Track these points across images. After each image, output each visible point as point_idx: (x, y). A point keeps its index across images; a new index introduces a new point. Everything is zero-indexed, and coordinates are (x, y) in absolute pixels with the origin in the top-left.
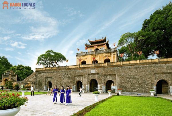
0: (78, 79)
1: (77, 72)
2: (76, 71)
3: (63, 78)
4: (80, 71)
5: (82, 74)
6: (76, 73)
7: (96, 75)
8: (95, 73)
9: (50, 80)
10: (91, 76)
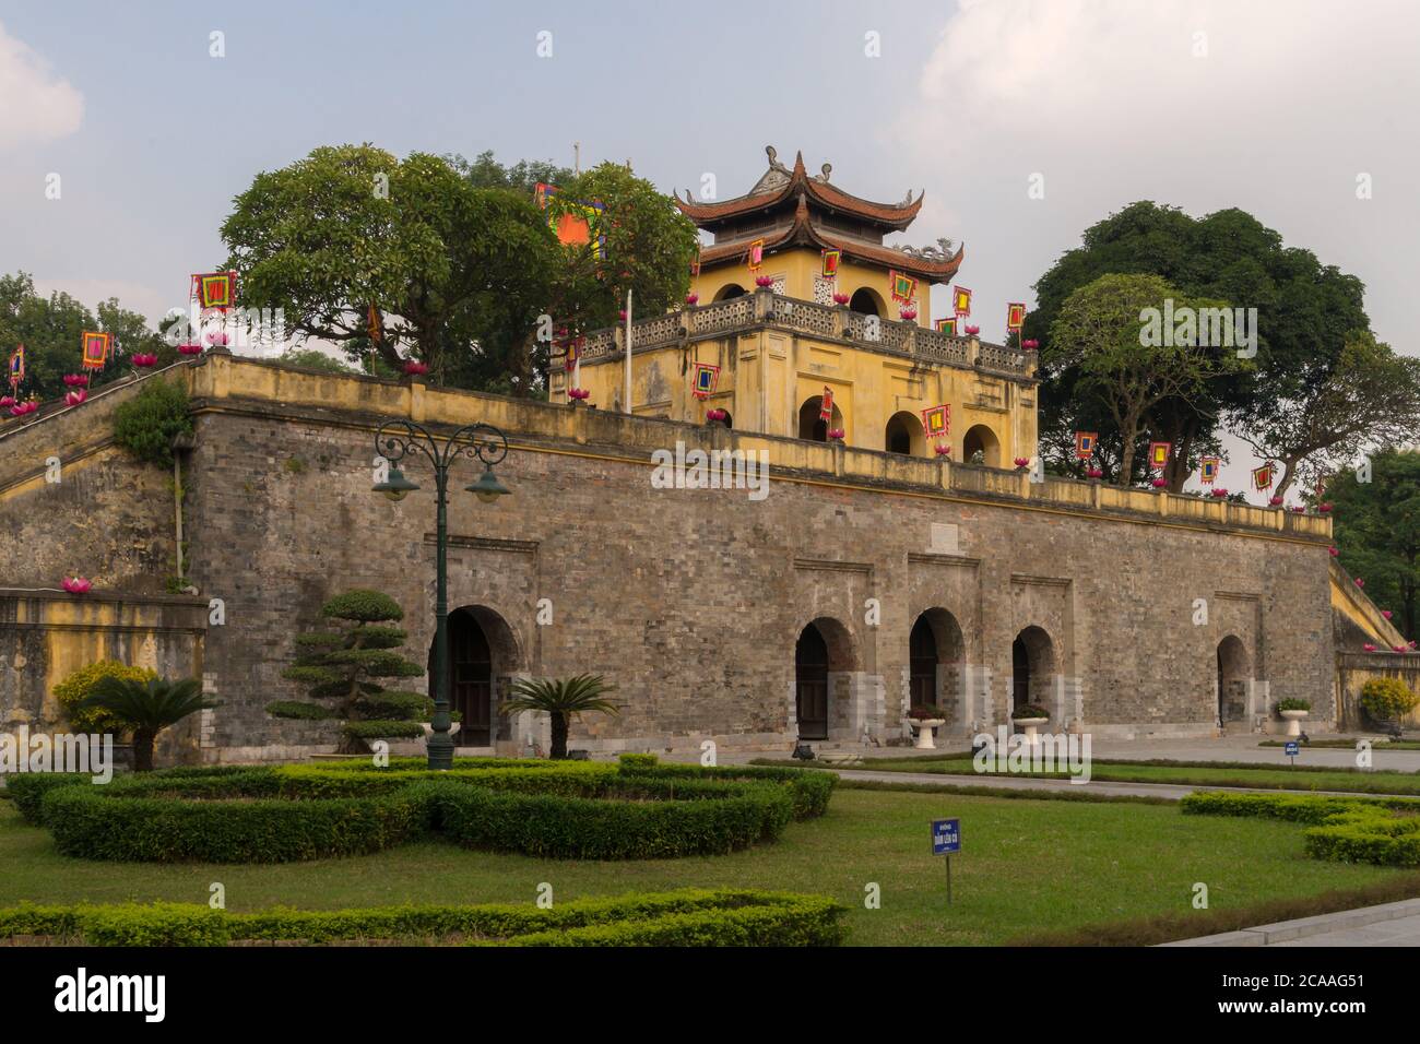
0: (818, 598)
1: (818, 524)
2: (814, 513)
3: (687, 583)
4: (849, 510)
5: (864, 553)
6: (811, 533)
7: (958, 577)
8: (959, 558)
9: (493, 587)
10: (923, 574)
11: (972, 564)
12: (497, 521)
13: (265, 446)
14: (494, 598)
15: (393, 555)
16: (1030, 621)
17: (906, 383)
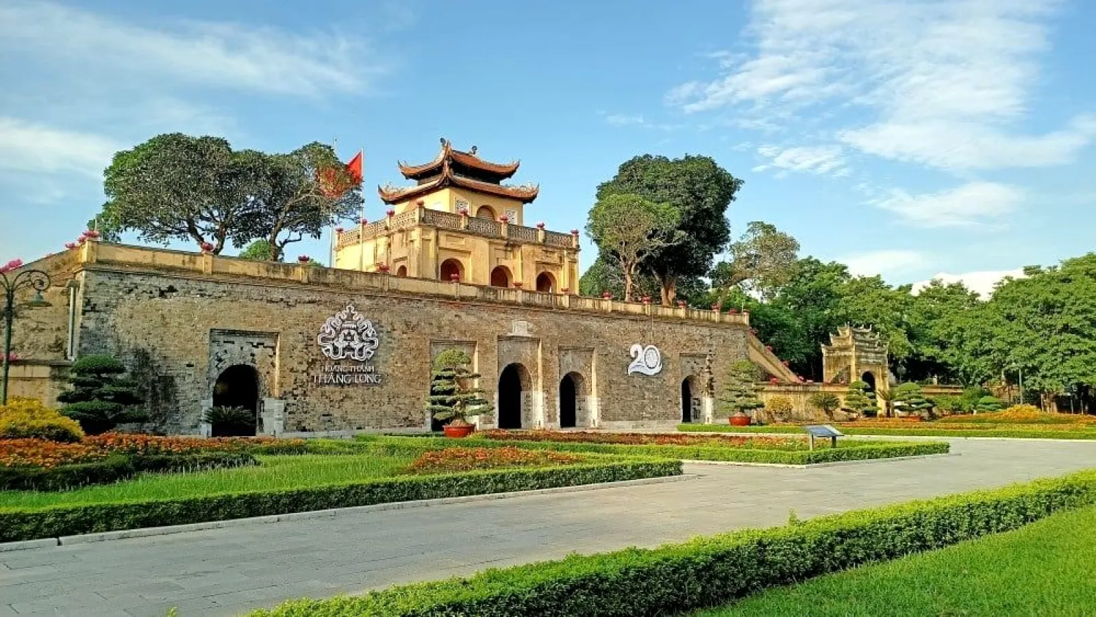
1: (444, 321)
2: (442, 316)
4: (465, 315)
5: (472, 335)
6: (440, 326)
7: (528, 347)
8: (528, 338)
9: (253, 355)
10: (506, 346)
11: (535, 341)
12: (254, 322)
13: (117, 286)
14: (253, 361)
15: (191, 340)
16: (571, 369)
17: (504, 252)
